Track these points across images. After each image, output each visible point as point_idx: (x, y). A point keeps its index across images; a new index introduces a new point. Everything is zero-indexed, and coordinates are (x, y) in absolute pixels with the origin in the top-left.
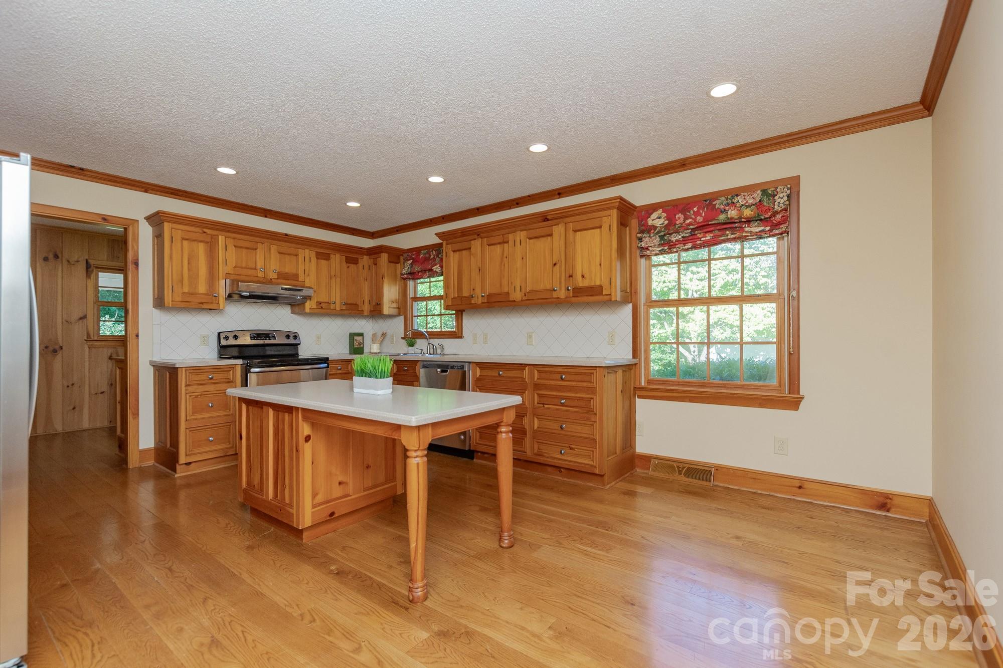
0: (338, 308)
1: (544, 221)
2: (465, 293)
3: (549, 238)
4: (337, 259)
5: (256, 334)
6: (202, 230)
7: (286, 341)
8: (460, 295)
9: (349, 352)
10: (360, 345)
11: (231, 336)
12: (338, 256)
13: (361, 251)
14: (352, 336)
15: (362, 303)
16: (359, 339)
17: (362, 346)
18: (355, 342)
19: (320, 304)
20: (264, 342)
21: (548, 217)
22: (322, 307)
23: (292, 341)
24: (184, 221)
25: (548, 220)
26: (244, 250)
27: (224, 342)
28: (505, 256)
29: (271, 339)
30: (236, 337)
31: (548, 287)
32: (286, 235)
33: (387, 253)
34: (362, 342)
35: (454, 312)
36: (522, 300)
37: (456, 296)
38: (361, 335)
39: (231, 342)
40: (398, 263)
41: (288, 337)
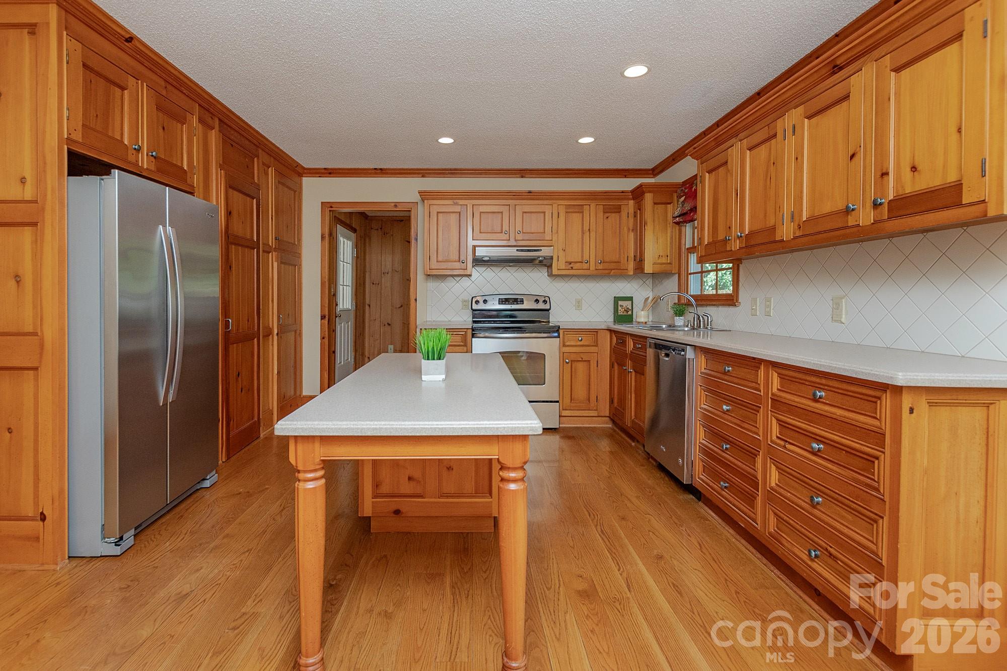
0: (592, 268)
1: (834, 73)
2: (721, 237)
3: (845, 104)
4: (593, 211)
5: (505, 299)
6: (454, 202)
7: (535, 306)
8: (715, 240)
9: (613, 320)
10: (627, 312)
11: (481, 299)
12: (593, 206)
13: (621, 195)
14: (617, 300)
15: (626, 259)
16: (627, 304)
17: (630, 313)
18: (620, 308)
19: (570, 264)
20: (511, 307)
21: (838, 62)
22: (572, 268)
23: (541, 306)
24: (438, 197)
25: (841, 69)
26: (490, 215)
27: (475, 307)
28: (772, 161)
29: (518, 304)
30: (485, 301)
31: (841, 206)
32: (530, 192)
33: (650, 192)
34: (630, 308)
35: (731, 265)
36: (795, 238)
37: (711, 241)
38: (630, 299)
39: (481, 306)
40: (670, 203)
41: (537, 301)
